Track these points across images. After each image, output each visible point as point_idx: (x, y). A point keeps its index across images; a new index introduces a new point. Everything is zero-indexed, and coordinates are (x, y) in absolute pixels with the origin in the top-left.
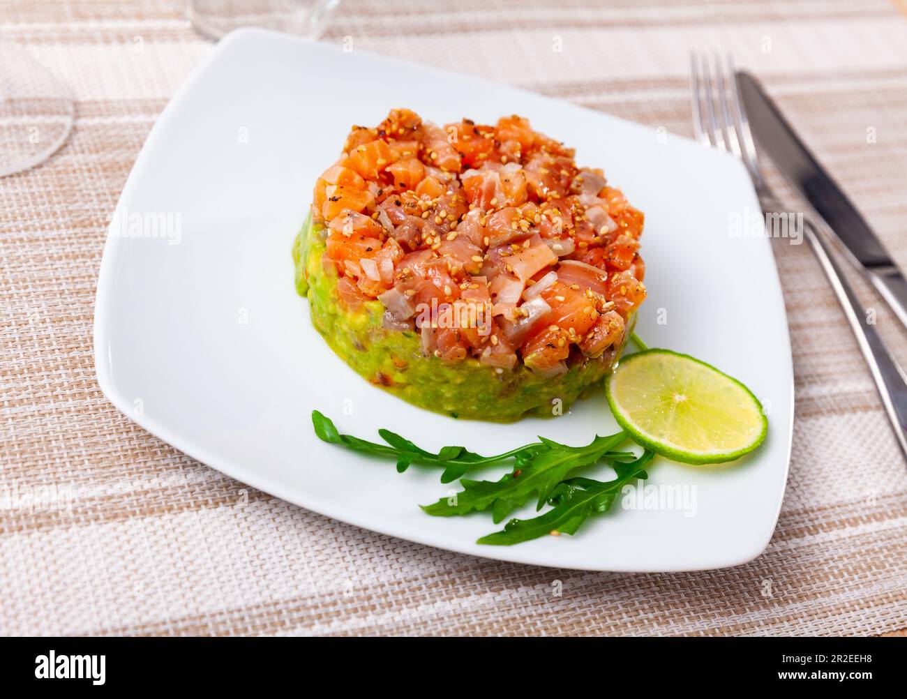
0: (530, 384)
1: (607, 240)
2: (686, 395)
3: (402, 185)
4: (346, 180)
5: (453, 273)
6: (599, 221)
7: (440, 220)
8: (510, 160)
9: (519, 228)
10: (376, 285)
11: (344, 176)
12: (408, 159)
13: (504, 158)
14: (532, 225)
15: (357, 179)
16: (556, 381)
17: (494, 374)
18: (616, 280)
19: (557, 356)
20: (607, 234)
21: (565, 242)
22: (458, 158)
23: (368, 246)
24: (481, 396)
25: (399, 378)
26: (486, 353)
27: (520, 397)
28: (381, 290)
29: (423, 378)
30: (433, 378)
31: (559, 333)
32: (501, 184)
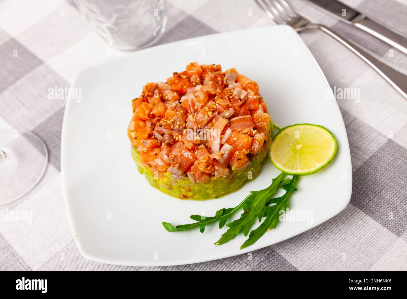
0: (239, 174)
1: (246, 100)
2: (301, 144)
3: (159, 116)
4: (137, 126)
5: (190, 149)
6: (240, 93)
7: (178, 126)
8: (197, 84)
9: (208, 116)
10: (164, 167)
11: (135, 125)
12: (158, 103)
13: (194, 84)
14: (213, 112)
15: (141, 124)
16: (249, 168)
17: (223, 178)
18: (256, 116)
19: (243, 162)
20: (244, 98)
21: (229, 111)
22: (176, 94)
23: (155, 153)
24: (223, 187)
25: (190, 194)
26: (216, 174)
27: (238, 180)
28: (167, 167)
29: (198, 191)
30: (202, 189)
31: (239, 154)
32: (196, 99)
